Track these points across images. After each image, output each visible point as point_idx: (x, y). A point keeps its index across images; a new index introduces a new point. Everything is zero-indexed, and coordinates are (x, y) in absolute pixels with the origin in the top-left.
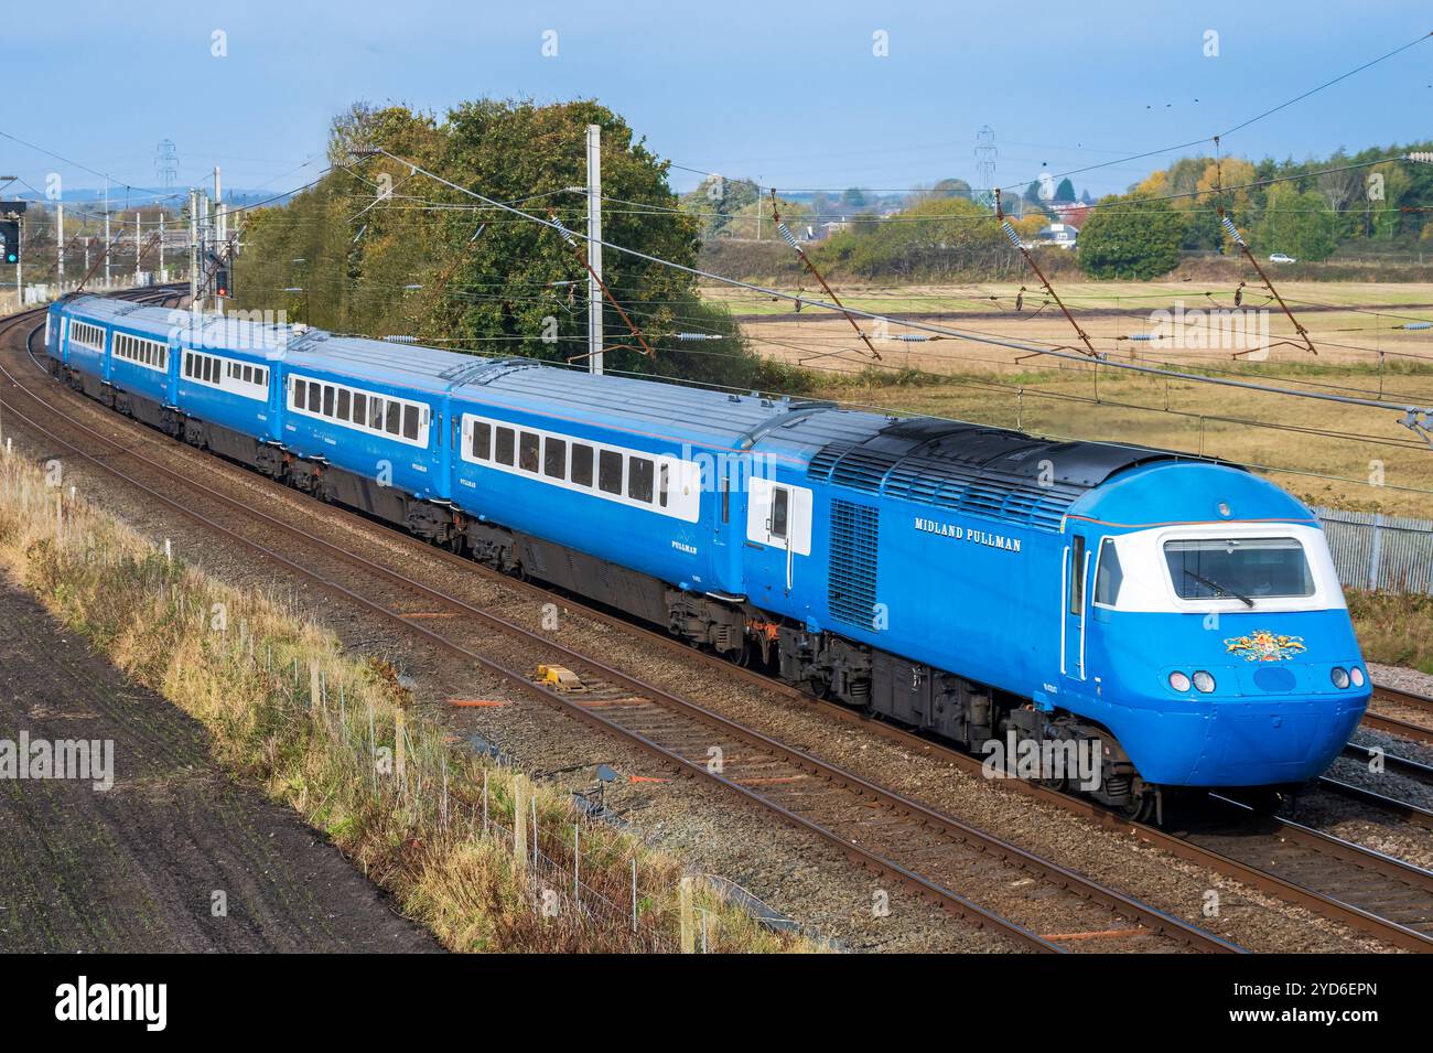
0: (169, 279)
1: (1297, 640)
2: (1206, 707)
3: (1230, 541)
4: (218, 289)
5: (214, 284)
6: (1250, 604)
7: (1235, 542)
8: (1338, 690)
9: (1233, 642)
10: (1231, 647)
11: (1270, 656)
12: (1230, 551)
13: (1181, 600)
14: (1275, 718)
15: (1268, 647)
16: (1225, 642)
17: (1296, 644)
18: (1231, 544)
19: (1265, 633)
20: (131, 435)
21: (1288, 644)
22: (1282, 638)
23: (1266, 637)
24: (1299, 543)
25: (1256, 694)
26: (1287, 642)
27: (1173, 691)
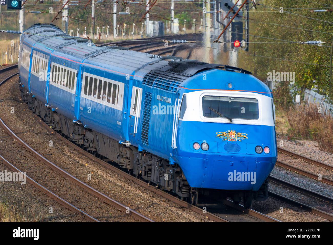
0: (180, 29)
1: (245, 135)
2: (205, 156)
3: (230, 98)
4: (233, 40)
5: (229, 35)
6: (231, 121)
7: (232, 98)
8: (256, 154)
9: (219, 133)
10: (219, 135)
11: (233, 139)
12: (230, 101)
13: (205, 117)
14: (231, 162)
15: (233, 136)
16: (217, 133)
17: (244, 136)
18: (230, 99)
19: (233, 131)
20: (138, 196)
21: (241, 136)
22: (239, 134)
23: (233, 132)
24: (257, 100)
25: (224, 153)
26: (241, 135)
27: (193, 149)
